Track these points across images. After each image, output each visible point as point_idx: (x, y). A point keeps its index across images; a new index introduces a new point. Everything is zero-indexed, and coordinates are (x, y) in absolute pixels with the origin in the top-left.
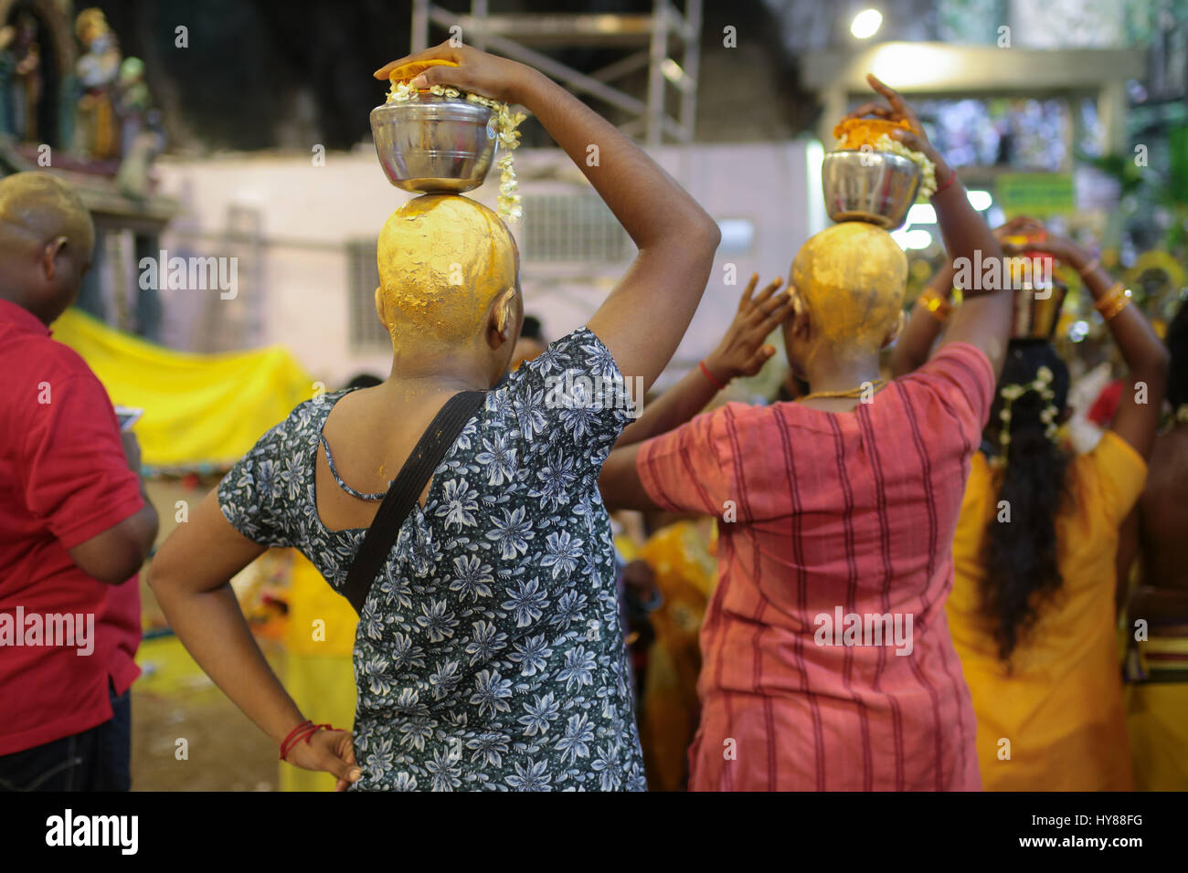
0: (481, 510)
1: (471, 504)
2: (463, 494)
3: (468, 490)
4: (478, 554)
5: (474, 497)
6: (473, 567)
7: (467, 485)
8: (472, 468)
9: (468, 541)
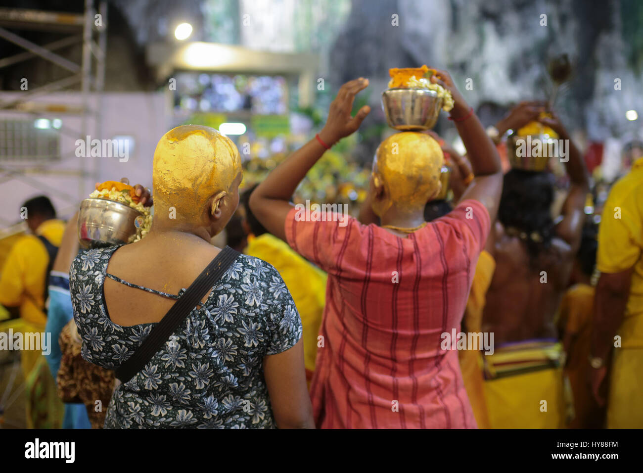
0: (238, 314)
1: (234, 310)
2: (230, 303)
3: (234, 302)
4: (232, 338)
5: (236, 306)
6: (227, 345)
7: (233, 299)
8: (238, 290)
9: (227, 330)
